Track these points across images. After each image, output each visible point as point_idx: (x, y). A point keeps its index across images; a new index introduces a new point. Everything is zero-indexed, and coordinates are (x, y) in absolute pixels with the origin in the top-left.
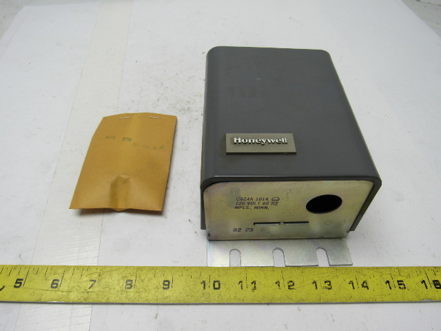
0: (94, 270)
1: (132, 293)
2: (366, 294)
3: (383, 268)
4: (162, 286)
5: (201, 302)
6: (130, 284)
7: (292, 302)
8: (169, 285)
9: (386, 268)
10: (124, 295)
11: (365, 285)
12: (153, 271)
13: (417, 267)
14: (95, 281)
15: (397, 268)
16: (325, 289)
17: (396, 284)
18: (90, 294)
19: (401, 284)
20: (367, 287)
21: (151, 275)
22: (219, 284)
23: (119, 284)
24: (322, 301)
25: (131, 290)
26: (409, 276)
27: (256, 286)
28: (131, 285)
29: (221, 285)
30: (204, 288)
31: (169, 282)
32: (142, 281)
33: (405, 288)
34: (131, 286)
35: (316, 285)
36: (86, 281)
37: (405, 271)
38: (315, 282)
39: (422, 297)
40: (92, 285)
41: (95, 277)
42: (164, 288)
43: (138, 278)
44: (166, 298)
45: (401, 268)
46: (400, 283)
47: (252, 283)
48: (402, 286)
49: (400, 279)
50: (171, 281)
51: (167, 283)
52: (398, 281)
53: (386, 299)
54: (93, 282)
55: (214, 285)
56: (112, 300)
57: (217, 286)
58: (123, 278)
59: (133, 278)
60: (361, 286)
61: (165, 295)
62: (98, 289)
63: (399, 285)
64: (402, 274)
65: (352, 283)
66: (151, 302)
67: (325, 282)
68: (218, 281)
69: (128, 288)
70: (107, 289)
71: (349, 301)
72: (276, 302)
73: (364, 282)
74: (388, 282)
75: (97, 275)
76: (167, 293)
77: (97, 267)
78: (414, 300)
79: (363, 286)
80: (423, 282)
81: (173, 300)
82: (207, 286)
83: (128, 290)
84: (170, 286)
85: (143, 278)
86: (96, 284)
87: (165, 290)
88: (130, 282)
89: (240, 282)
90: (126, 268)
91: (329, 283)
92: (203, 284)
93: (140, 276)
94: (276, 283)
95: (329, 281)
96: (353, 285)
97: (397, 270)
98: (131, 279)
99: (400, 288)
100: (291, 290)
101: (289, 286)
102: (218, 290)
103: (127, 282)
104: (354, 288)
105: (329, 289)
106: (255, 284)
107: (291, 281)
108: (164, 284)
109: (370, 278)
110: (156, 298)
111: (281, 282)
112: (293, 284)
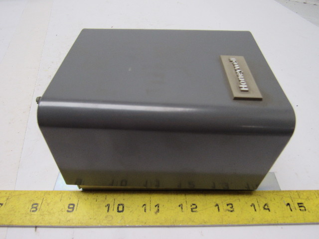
0: (4, 194)
1: (36, 216)
2: (269, 217)
3: (283, 192)
4: (67, 209)
5: (103, 224)
7: (194, 224)
8: (73, 208)
9: (286, 191)
10: (28, 217)
11: (266, 207)
12: (60, 195)
13: (315, 191)
14: (2, 204)
15: (297, 191)
16: (228, 212)
17: (297, 206)
19: (301, 206)
20: (269, 209)
21: (57, 199)
22: (123, 207)
23: (24, 207)
24: (224, 223)
25: (36, 213)
26: (308, 198)
27: (160, 209)
28: (36, 208)
29: (125, 208)
30: (108, 211)
31: (74, 205)
32: (48, 204)
33: (305, 210)
35: (218, 208)
37: (305, 194)
38: (217, 205)
41: (2, 200)
42: (68, 211)
43: (44, 202)
44: (69, 221)
45: (301, 191)
46: (300, 205)
47: (156, 206)
48: (302, 208)
49: (299, 202)
50: (76, 205)
51: (72, 206)
52: (298, 204)
53: (288, 221)
55: (118, 208)
56: (14, 223)
57: (121, 209)
58: (30, 201)
59: (39, 202)
60: (262, 209)
61: (68, 218)
62: (3, 212)
63: (300, 207)
64: (301, 197)
65: (254, 206)
66: (53, 225)
67: (228, 205)
68: (122, 205)
69: (33, 211)
70: (12, 212)
71: (251, 223)
72: (178, 224)
73: (265, 205)
74: (288, 204)
75: (5, 199)
76: (71, 215)
77: (6, 192)
78: (315, 222)
79: (265, 209)
81: (75, 223)
82: (111, 209)
83: (33, 213)
84: (75, 210)
85: (49, 201)
86: (3, 206)
87: (69, 213)
88: (35, 206)
89: (144, 205)
90: (35, 192)
91: (231, 206)
92: (107, 207)
93: (46, 200)
94: (179, 206)
95: (231, 204)
96: (255, 208)
97: (296, 193)
98: (38, 202)
99: (300, 210)
100: (194, 213)
101: (192, 209)
102: (121, 213)
103: (32, 206)
104: (255, 210)
105: (232, 211)
106: (158, 207)
107: (194, 205)
108: (69, 208)
109: (271, 200)
110: (58, 221)
111: (184, 205)
112: (196, 207)
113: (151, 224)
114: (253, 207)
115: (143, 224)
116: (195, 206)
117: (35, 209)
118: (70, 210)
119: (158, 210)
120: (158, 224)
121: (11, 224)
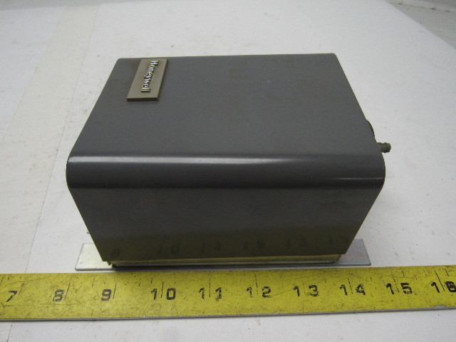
0: (17, 279)
1: (61, 307)
2: (363, 301)
3: (383, 268)
4: (101, 296)
5: (149, 315)
6: (59, 295)
7: (267, 313)
8: (109, 295)
9: (386, 268)
10: (51, 308)
11: (360, 289)
13: (425, 267)
14: (15, 292)
15: (401, 268)
16: (310, 296)
17: (400, 287)
18: (7, 308)
19: (406, 288)
20: (363, 292)
21: (88, 284)
22: (175, 293)
23: (45, 296)
24: (306, 311)
25: (60, 303)
26: (415, 277)
27: (222, 294)
28: (61, 296)
29: (177, 294)
30: (155, 298)
31: (110, 291)
32: (76, 291)
33: (411, 292)
34: (61, 298)
35: (298, 292)
36: (4, 292)
37: (411, 271)
38: (296, 288)
39: (434, 302)
40: (11, 297)
41: (16, 287)
42: (103, 299)
43: (71, 288)
44: (104, 311)
45: (405, 267)
46: (405, 286)
47: (217, 291)
48: (407, 290)
49: (404, 282)
50: (113, 291)
51: (107, 293)
52: (402, 284)
53: (388, 307)
54: (13, 294)
55: (168, 294)
56: (33, 316)
57: (171, 295)
58: (52, 287)
59: (65, 288)
60: (355, 291)
61: (103, 309)
62: (17, 302)
63: (404, 288)
64: (406, 275)
65: (345, 288)
66: (84, 317)
67: (310, 287)
68: (173, 289)
69: (56, 300)
70: (29, 302)
71: (341, 310)
72: (245, 314)
73: (358, 287)
74: (389, 285)
75: (19, 285)
76: (107, 305)
77: (21, 276)
78: (424, 307)
79: (358, 291)
80: (434, 284)
81: (113, 314)
82: (158, 296)
83: (56, 303)
84: (111, 297)
85: (77, 287)
86: (17, 295)
87: (104, 302)
88: (60, 293)
89: (202, 289)
90: (59, 275)
91: (314, 289)
92: (154, 293)
93: (74, 285)
94: (248, 290)
95: (315, 286)
96: (345, 291)
97: (400, 271)
98: (63, 289)
99: (405, 292)
100: (266, 299)
101: (264, 294)
102: (172, 300)
103: (56, 293)
104: (346, 294)
105: (315, 295)
106: (220, 291)
107: (266, 287)
108: (104, 295)
109: (366, 280)
110: (90, 312)
111: (254, 288)
112: (270, 291)
113: (210, 314)
114: (343, 289)
115: (201, 314)
116: (267, 290)
117: (59, 298)
118: (104, 297)
119: (220, 295)
120: (220, 314)
121: (28, 317)
